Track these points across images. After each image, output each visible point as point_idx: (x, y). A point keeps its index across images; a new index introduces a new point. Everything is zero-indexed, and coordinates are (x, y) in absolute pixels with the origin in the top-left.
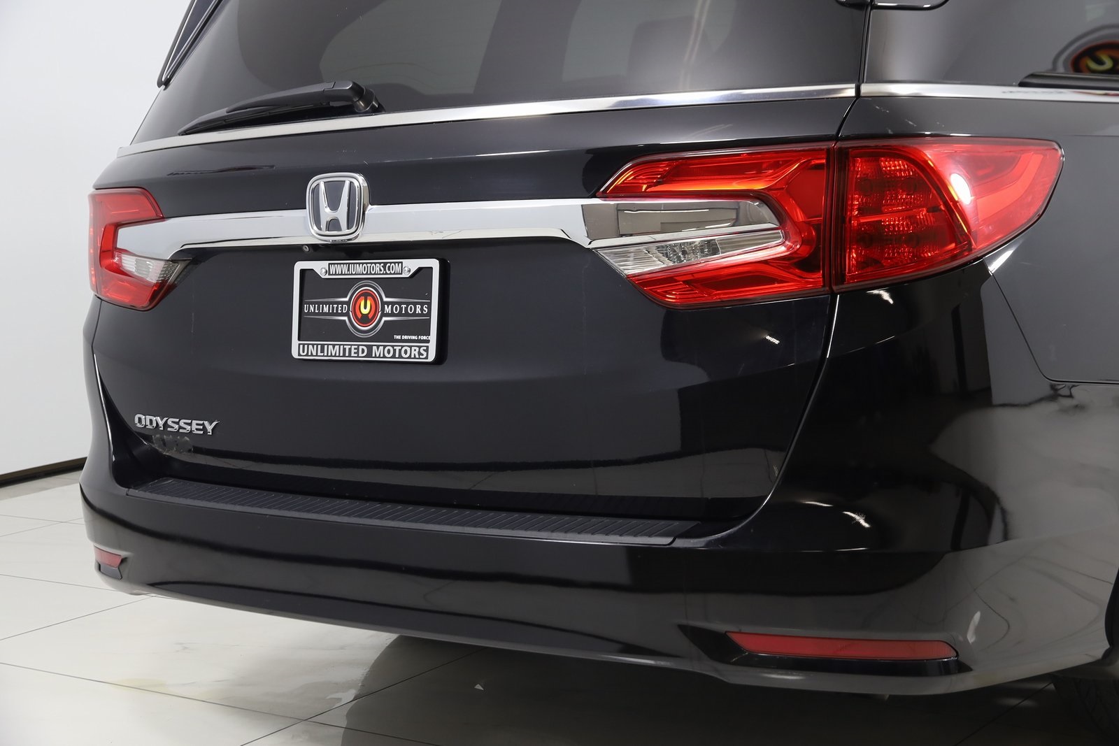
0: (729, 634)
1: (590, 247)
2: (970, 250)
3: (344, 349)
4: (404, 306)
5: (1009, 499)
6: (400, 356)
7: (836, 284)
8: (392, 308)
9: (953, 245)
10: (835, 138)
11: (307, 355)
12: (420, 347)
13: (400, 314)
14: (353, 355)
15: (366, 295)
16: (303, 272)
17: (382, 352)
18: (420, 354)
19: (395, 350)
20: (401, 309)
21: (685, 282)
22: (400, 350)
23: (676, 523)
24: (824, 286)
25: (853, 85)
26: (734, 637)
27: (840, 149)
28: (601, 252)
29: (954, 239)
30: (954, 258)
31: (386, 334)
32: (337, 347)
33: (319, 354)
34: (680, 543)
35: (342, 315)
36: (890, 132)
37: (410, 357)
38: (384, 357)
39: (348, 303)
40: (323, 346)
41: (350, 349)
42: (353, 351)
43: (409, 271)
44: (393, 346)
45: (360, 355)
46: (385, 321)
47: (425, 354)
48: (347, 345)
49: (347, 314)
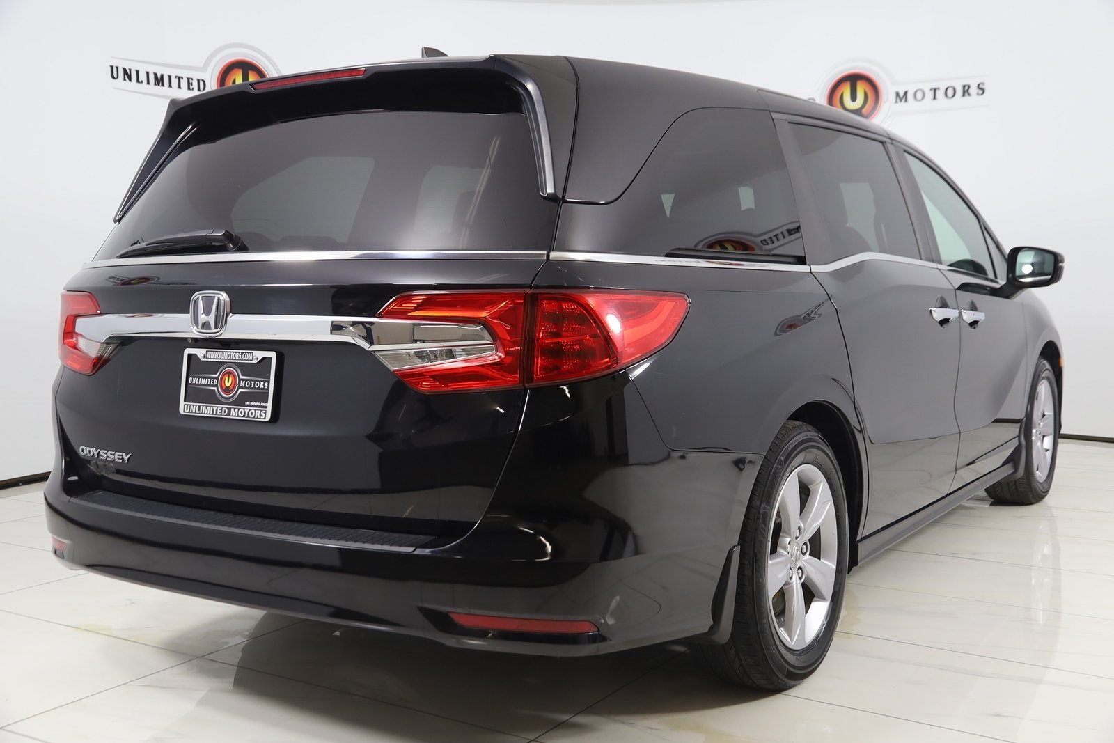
0: (450, 614)
1: (370, 349)
2: (617, 363)
3: (213, 410)
4: (253, 382)
5: (638, 527)
6: (248, 417)
7: (527, 383)
8: (245, 384)
9: (608, 359)
10: (530, 287)
11: (189, 412)
12: (261, 411)
13: (250, 388)
14: (218, 413)
15: (229, 373)
16: (190, 356)
17: (237, 412)
18: (261, 415)
19: (245, 412)
20: (251, 384)
21: (431, 376)
22: (248, 412)
23: (421, 537)
24: (519, 384)
25: (545, 252)
26: (453, 616)
27: (532, 294)
28: (378, 354)
29: (608, 356)
30: (608, 368)
31: (240, 401)
32: (208, 408)
33: (197, 412)
34: (419, 552)
35: (213, 386)
36: (566, 284)
37: (254, 417)
38: (238, 416)
39: (217, 378)
40: (199, 406)
41: (217, 410)
42: (219, 411)
43: (257, 359)
44: (244, 409)
45: (223, 414)
46: (240, 392)
47: (264, 415)
48: (215, 407)
49: (216, 386)
